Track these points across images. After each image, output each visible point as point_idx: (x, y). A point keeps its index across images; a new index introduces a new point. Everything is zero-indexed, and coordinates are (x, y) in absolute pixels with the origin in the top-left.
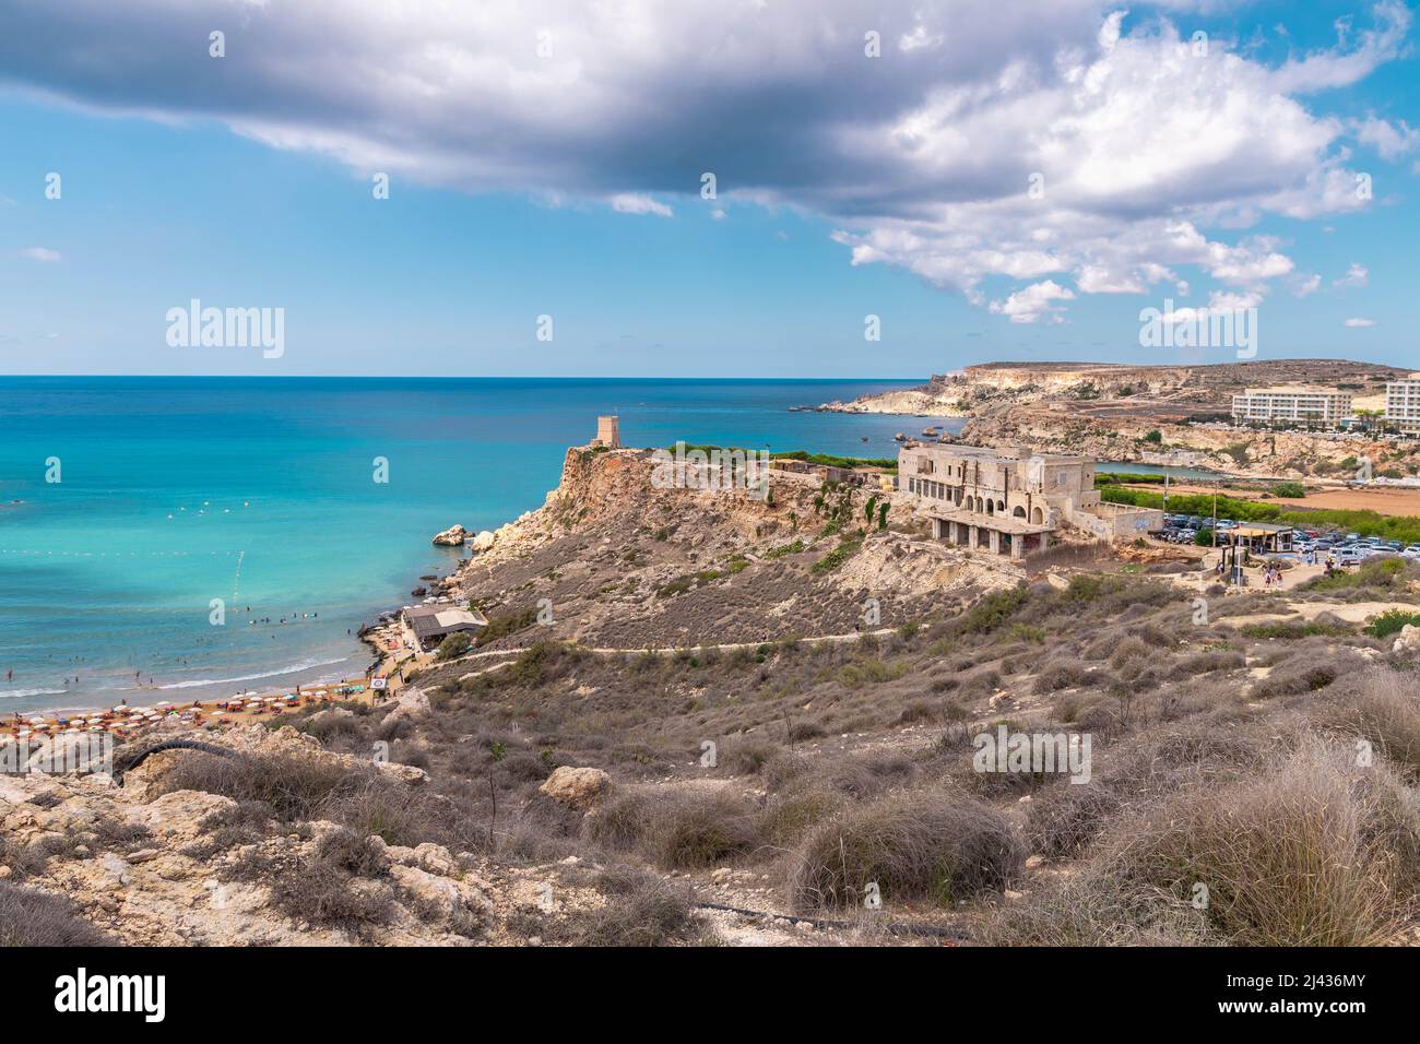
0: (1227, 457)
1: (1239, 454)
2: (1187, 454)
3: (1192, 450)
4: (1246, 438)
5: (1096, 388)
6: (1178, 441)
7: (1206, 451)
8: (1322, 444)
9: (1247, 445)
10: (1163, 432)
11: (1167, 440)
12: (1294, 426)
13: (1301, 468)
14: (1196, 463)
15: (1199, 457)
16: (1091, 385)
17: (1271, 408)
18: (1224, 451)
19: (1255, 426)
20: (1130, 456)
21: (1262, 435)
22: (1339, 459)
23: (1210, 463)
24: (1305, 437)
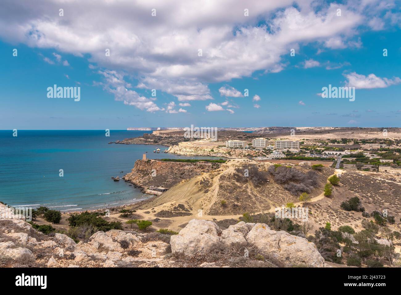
0: (227, 154)
2: (220, 154)
4: (230, 150)
6: (217, 151)
7: (223, 153)
8: (244, 151)
9: (230, 152)
10: (214, 149)
11: (215, 151)
12: (238, 148)
13: (241, 156)
14: (222, 156)
15: (222, 154)
17: (233, 144)
18: (226, 153)
19: (231, 148)
20: (209, 155)
21: (233, 150)
22: (247, 154)
23: (224, 155)
24: (241, 150)
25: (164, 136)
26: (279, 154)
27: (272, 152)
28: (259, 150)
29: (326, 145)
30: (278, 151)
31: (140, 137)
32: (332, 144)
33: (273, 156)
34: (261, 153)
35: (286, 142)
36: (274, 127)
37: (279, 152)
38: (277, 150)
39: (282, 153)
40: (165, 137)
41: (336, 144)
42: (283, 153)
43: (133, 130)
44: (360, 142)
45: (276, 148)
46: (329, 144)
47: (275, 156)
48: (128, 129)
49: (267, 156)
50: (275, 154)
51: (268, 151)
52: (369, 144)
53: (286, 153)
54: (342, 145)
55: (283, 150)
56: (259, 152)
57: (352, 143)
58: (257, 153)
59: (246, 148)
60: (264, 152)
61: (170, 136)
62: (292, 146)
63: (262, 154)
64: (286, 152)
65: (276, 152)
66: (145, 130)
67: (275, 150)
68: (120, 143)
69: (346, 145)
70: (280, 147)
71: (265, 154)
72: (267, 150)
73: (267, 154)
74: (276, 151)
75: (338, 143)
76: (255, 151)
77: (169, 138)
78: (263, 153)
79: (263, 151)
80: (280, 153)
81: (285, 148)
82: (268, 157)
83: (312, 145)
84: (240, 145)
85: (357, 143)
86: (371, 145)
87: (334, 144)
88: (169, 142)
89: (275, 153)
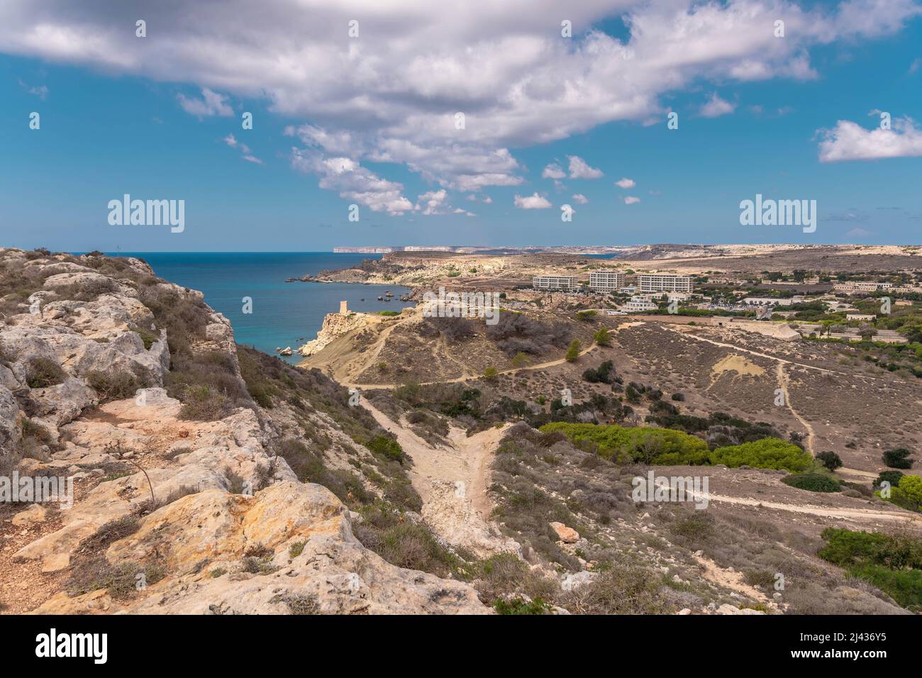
0: (534, 304)
1: (538, 302)
2: (518, 303)
3: (520, 301)
4: (541, 296)
5: (457, 268)
6: (513, 297)
7: (525, 301)
8: (569, 298)
9: (541, 299)
10: (507, 294)
11: (508, 297)
12: (558, 291)
13: (562, 308)
14: (522, 307)
15: (523, 305)
16: (454, 266)
17: (549, 283)
18: (532, 302)
19: (544, 291)
21: (546, 295)
22: (576, 303)
23: (527, 307)
24: (563, 295)
25: (407, 266)
26: (643, 304)
27: (629, 300)
28: (603, 295)
29: (756, 285)
30: (642, 298)
31: (354, 268)
32: (769, 282)
33: (632, 309)
34: (605, 302)
35: (662, 278)
36: (664, 246)
37: (643, 300)
38: (642, 295)
39: (650, 301)
40: (409, 268)
41: (779, 282)
42: (654, 301)
43: (347, 251)
44: (834, 279)
45: (641, 290)
46: (764, 282)
47: (636, 308)
48: (336, 251)
49: (619, 308)
50: (636, 304)
51: (621, 298)
52: (852, 283)
53: (660, 302)
54: (793, 284)
55: (653, 295)
56: (601, 300)
57: (815, 281)
58: (597, 301)
59: (575, 291)
60: (612, 300)
61: (418, 264)
62: (675, 287)
63: (609, 304)
64: (659, 300)
65: (638, 300)
66: (373, 251)
67: (636, 294)
68: (310, 281)
69: (800, 285)
70: (648, 288)
71: (613, 303)
72: (620, 295)
73: (618, 304)
74: (638, 298)
75: (785, 279)
76: (594, 298)
77: (417, 269)
78: (611, 302)
79: (609, 298)
80: (647, 302)
81: (659, 291)
82: (619, 311)
83: (725, 284)
84: (563, 285)
85: (828, 280)
86: (857, 284)
87: (774, 283)
88: (417, 279)
89: (636, 301)
